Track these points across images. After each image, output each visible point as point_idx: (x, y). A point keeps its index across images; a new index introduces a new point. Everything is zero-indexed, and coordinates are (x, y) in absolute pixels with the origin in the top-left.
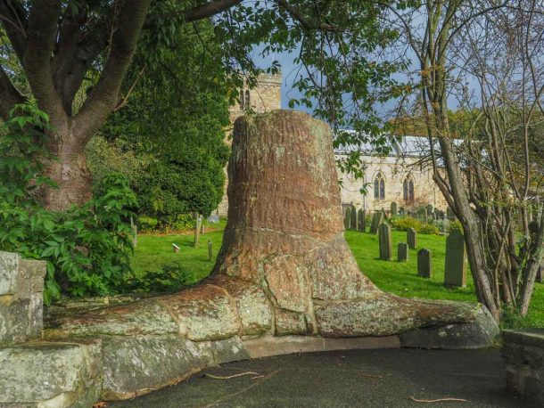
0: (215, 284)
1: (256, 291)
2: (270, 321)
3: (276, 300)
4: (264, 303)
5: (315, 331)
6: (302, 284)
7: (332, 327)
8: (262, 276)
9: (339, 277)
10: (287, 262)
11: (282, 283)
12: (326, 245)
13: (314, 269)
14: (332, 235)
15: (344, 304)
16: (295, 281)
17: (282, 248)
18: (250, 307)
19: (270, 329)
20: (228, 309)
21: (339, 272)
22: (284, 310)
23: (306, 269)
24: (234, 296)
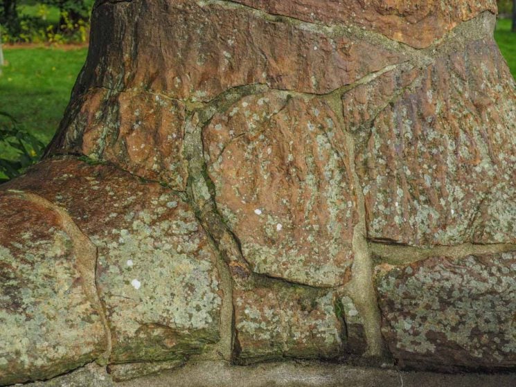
0: (33, 189)
1: (169, 214)
2: (215, 315)
3: (239, 245)
4: (195, 254)
5: (374, 349)
6: (332, 191)
7: (431, 337)
8: (195, 164)
9: (466, 166)
10: (282, 118)
11: (262, 189)
12: (424, 59)
13: (377, 142)
14: (448, 28)
15: (479, 259)
16: (310, 179)
17: (266, 68)
18: (141, 270)
19: (214, 341)
20: (62, 275)
21: (464, 152)
22: (267, 280)
23: (350, 143)
24: (93, 233)
